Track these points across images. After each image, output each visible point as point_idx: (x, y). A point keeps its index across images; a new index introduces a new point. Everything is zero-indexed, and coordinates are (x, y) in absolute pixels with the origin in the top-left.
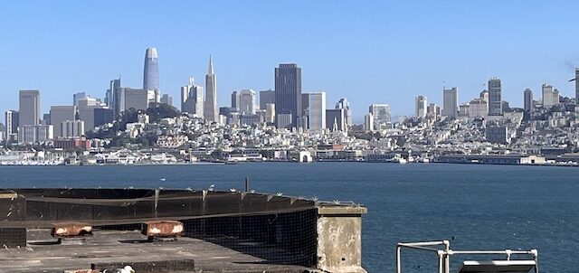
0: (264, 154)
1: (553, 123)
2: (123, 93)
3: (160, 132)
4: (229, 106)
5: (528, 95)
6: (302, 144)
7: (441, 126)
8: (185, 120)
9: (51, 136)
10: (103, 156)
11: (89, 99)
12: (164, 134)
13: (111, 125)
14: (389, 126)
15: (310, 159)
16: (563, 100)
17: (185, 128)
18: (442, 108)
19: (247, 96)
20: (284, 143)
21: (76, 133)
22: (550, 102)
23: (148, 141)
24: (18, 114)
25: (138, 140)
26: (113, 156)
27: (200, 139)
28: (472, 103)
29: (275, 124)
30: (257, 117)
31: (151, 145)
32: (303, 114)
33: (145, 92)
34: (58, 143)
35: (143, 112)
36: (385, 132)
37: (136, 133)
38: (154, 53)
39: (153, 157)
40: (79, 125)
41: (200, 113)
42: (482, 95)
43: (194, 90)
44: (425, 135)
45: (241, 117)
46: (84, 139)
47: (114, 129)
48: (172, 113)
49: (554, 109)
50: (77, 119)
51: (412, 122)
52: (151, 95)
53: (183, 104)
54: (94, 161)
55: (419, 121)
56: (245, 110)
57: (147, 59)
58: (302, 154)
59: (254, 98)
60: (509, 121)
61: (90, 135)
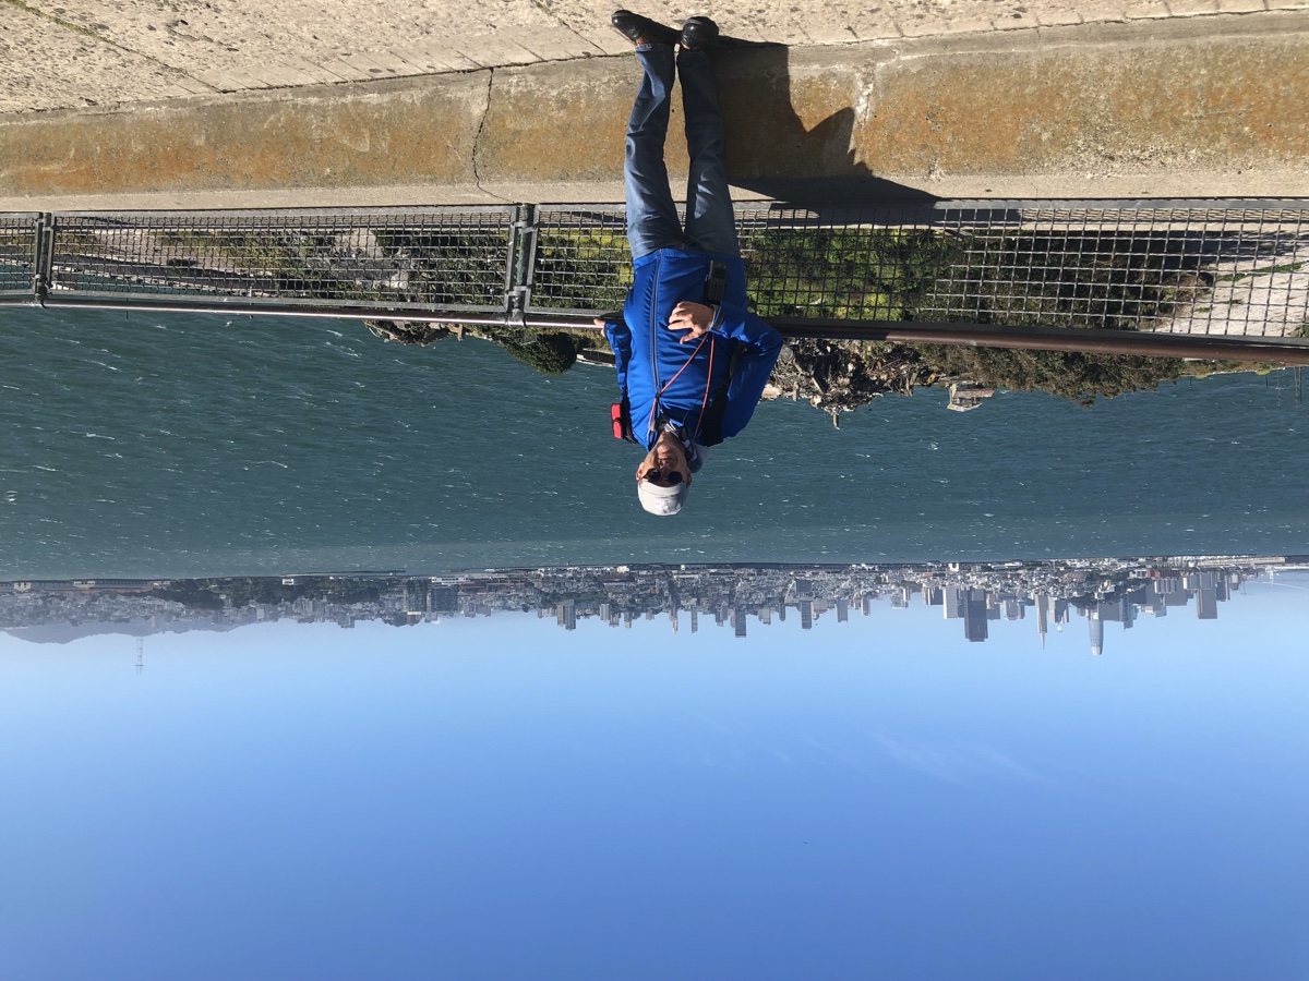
0: (990, 569)
1: (762, 596)
2: (1121, 617)
3: (1084, 585)
4: (1026, 607)
5: (783, 617)
6: (959, 577)
7: (848, 592)
8: (1062, 595)
9: (1185, 580)
10: (1132, 564)
11: (1151, 612)
12: (1080, 583)
13: (1129, 590)
14: (890, 592)
15: (951, 565)
16: (755, 613)
17: (1062, 589)
18: (849, 606)
19: (1011, 615)
20: (975, 578)
21: (1162, 584)
22: (765, 611)
23: (1093, 577)
24: (1219, 598)
25: (1103, 578)
26: (1124, 566)
27: (1048, 580)
28: (825, 611)
29: (985, 592)
30: (1001, 599)
31: (1091, 574)
32: (962, 601)
33: (1101, 618)
34: (1176, 574)
35: (1101, 602)
36: (893, 587)
37: (1106, 584)
38: (1095, 650)
39: (1087, 564)
40: (1159, 589)
41: (1052, 601)
42: (818, 616)
43: (1057, 620)
44: (860, 586)
45: (1015, 598)
46: (1153, 578)
47: (1126, 587)
48: (1075, 601)
49: (761, 606)
50: (1162, 596)
51: (872, 595)
52: (1095, 616)
53: (1067, 608)
54: (1141, 560)
55: (866, 596)
56: (1012, 604)
57: (1101, 646)
58: (957, 569)
59: (1005, 613)
60: (795, 597)
61: (1148, 582)
